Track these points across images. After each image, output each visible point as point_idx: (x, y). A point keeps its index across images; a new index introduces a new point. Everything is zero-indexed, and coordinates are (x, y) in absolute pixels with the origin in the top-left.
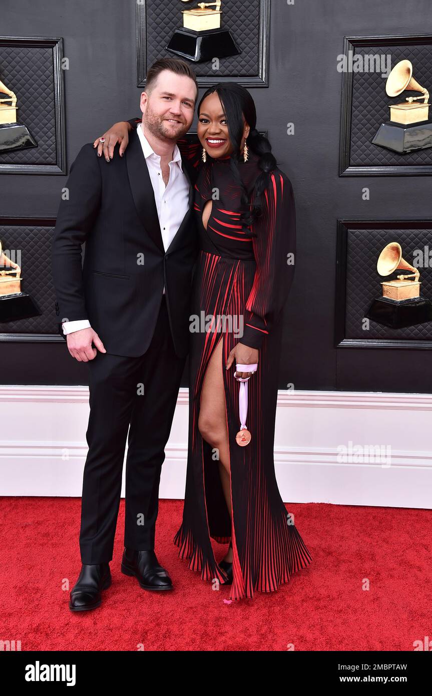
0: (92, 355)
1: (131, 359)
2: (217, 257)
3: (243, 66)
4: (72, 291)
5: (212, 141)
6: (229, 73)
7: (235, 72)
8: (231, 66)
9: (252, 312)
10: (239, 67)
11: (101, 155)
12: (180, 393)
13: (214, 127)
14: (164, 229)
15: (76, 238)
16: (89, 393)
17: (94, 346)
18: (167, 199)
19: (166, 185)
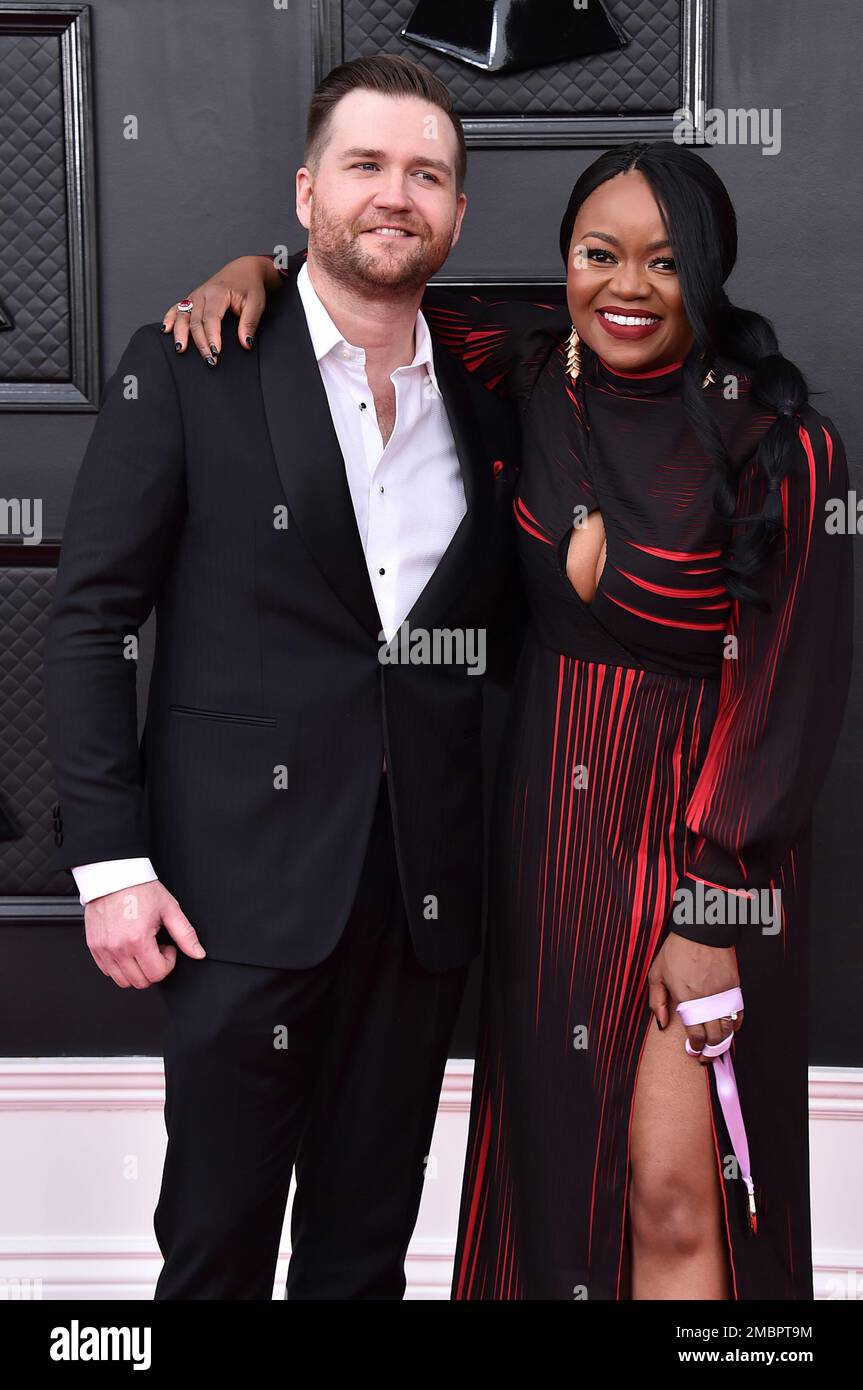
0: (160, 965)
1: (287, 976)
2: (631, 674)
3: (634, 84)
4: (100, 767)
5: (621, 320)
6: (593, 104)
7: (611, 101)
8: (598, 83)
9: (702, 834)
10: (623, 88)
11: (184, 346)
12: (450, 1075)
13: (625, 278)
14: (382, 572)
15: (112, 607)
16: (162, 1081)
17: (164, 938)
18: (388, 480)
19: (386, 440)
